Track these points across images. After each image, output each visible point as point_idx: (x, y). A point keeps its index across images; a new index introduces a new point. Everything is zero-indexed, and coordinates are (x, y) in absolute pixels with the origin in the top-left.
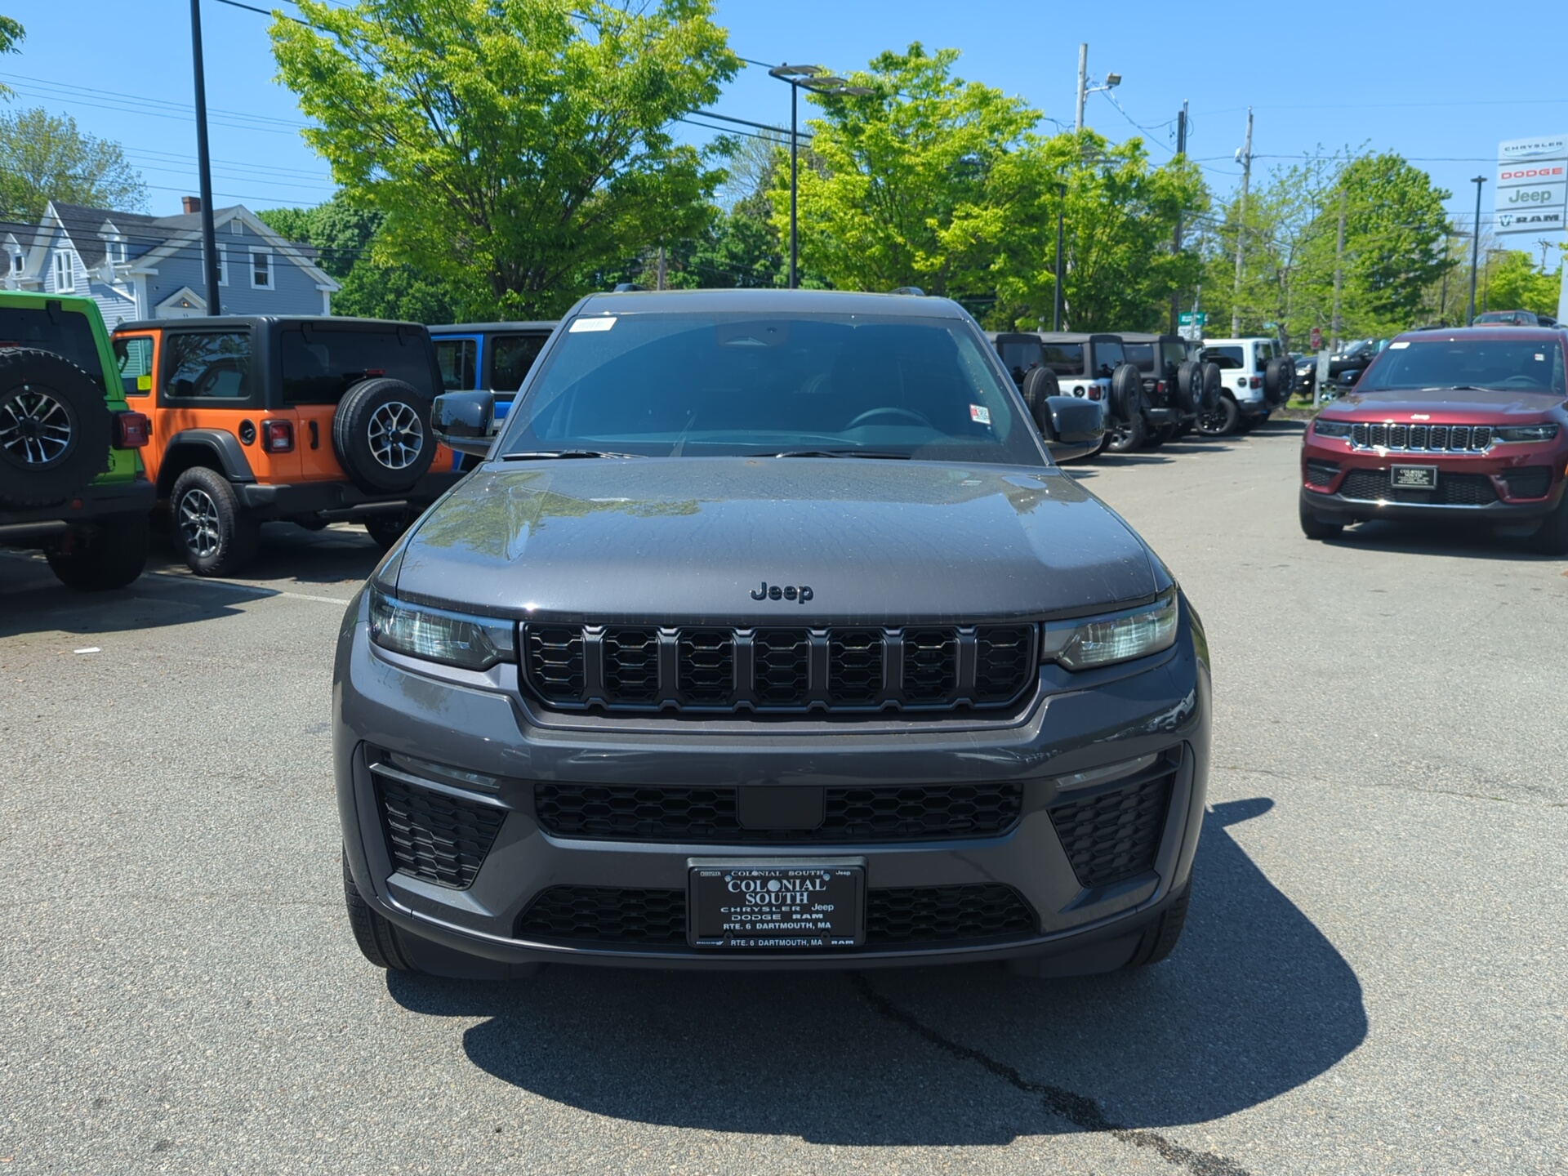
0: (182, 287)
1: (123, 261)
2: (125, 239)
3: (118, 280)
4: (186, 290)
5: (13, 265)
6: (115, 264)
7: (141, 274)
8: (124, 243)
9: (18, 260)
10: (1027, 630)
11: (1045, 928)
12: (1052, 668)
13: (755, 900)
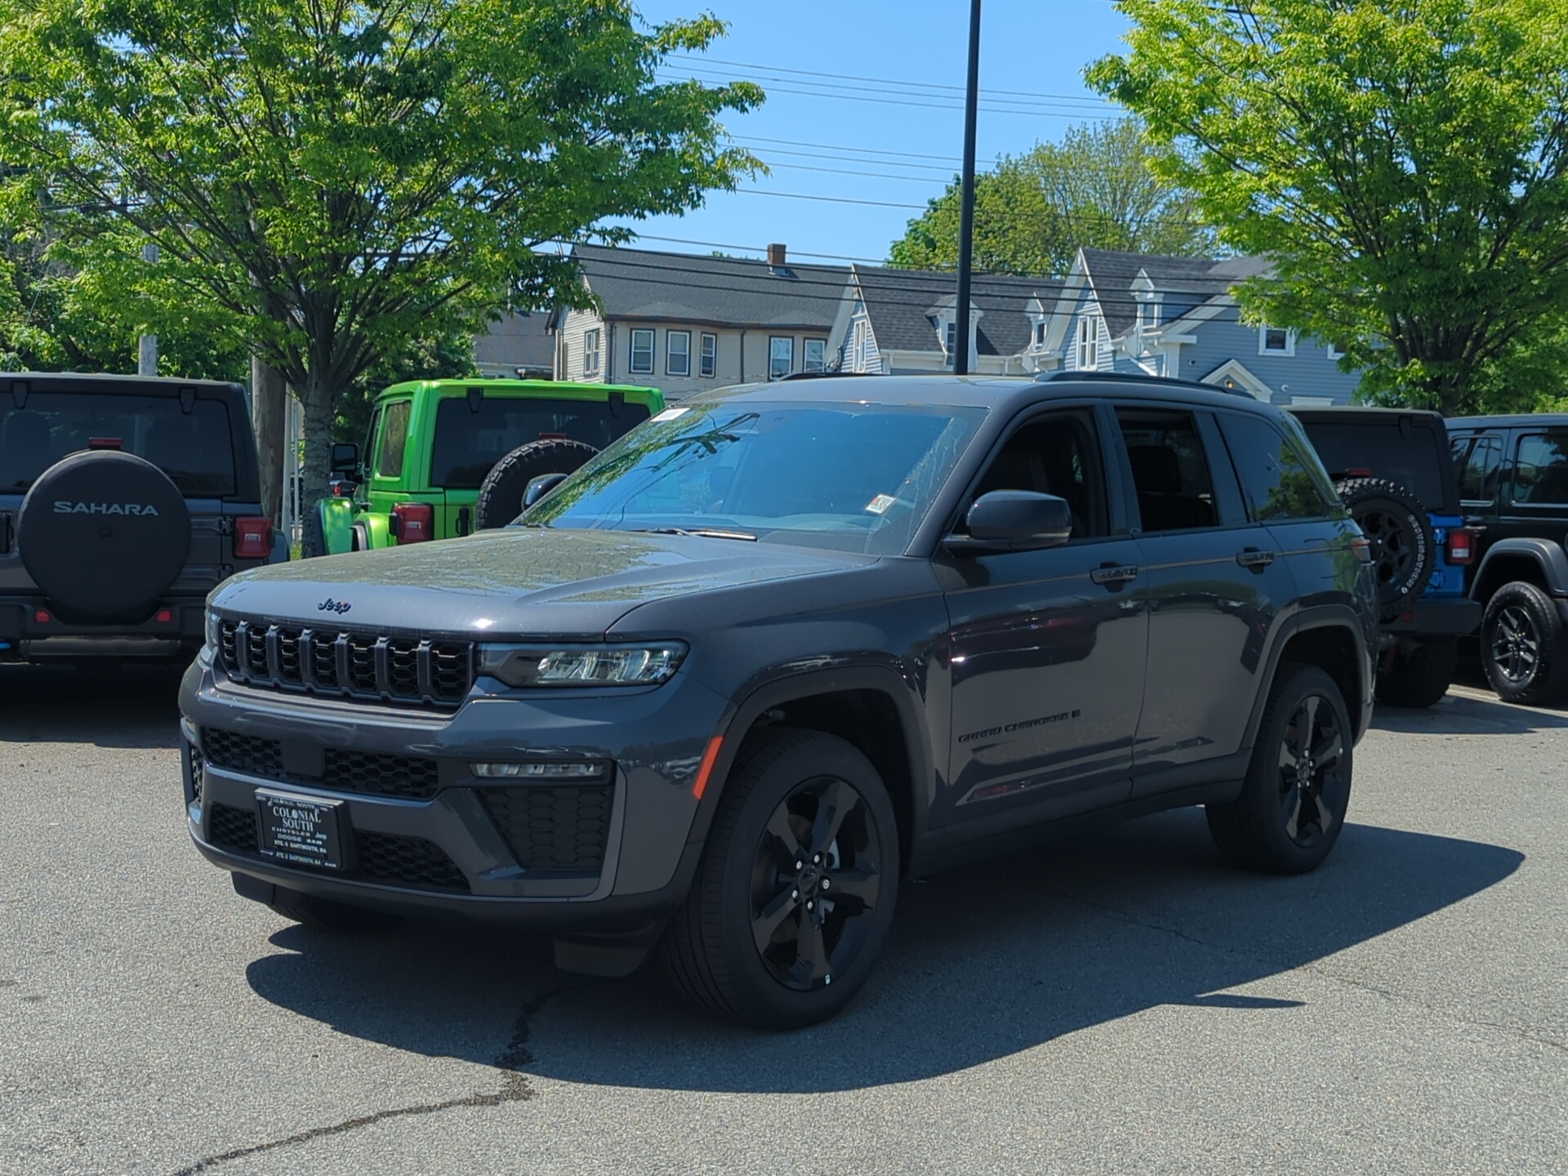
0: (1229, 360)
1: (1154, 326)
2: (1160, 298)
3: (1146, 353)
4: (1233, 363)
5: (1034, 335)
6: (1146, 331)
7: (1174, 344)
8: (1158, 304)
9: (1041, 328)
10: (467, 646)
11: (473, 889)
12: (488, 679)
13: (288, 824)
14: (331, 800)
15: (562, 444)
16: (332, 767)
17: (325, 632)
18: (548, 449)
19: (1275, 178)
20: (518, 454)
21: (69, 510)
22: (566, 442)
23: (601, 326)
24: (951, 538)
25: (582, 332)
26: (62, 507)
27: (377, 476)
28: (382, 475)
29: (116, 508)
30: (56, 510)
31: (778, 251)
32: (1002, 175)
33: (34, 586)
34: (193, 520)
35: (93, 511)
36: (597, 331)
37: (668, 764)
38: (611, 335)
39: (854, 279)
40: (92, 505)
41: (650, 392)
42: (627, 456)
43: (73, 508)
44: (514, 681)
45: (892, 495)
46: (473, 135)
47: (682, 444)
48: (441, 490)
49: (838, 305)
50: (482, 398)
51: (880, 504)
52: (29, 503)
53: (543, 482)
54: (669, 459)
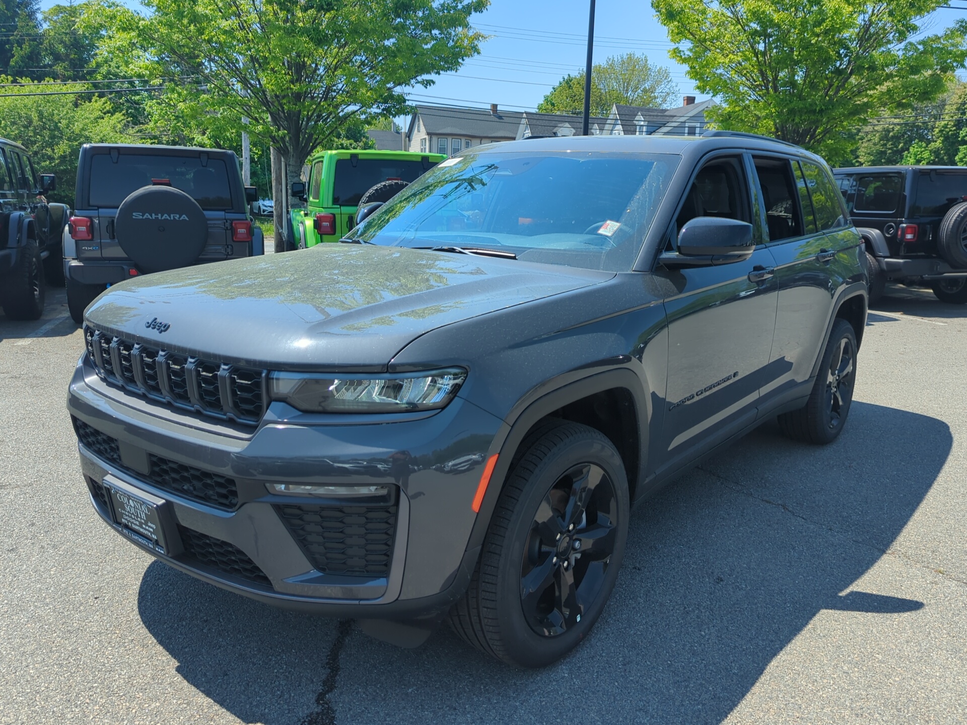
1: (644, 135)
6: (640, 137)
8: (645, 126)
10: (260, 374)
11: (276, 587)
12: (282, 404)
13: (128, 509)
14: (157, 500)
15: (398, 183)
16: (157, 469)
17: (150, 349)
18: (390, 185)
19: (732, 57)
20: (376, 188)
21: (141, 217)
22: (399, 182)
23: (427, 137)
24: (666, 255)
25: (419, 139)
26: (137, 215)
27: (311, 199)
28: (313, 198)
29: (166, 216)
30: (134, 217)
31: (495, 106)
32: (581, 76)
33: (125, 255)
34: (208, 222)
35: (154, 218)
36: (425, 139)
37: (450, 464)
38: (430, 141)
39: (524, 115)
40: (153, 215)
41: (442, 156)
42: (428, 187)
43: (143, 216)
44: (305, 406)
45: (617, 221)
46: (355, 30)
47: (458, 183)
48: (339, 206)
49: (518, 127)
50: (358, 160)
51: (609, 228)
52: (119, 214)
53: (370, 206)
54: (451, 191)
